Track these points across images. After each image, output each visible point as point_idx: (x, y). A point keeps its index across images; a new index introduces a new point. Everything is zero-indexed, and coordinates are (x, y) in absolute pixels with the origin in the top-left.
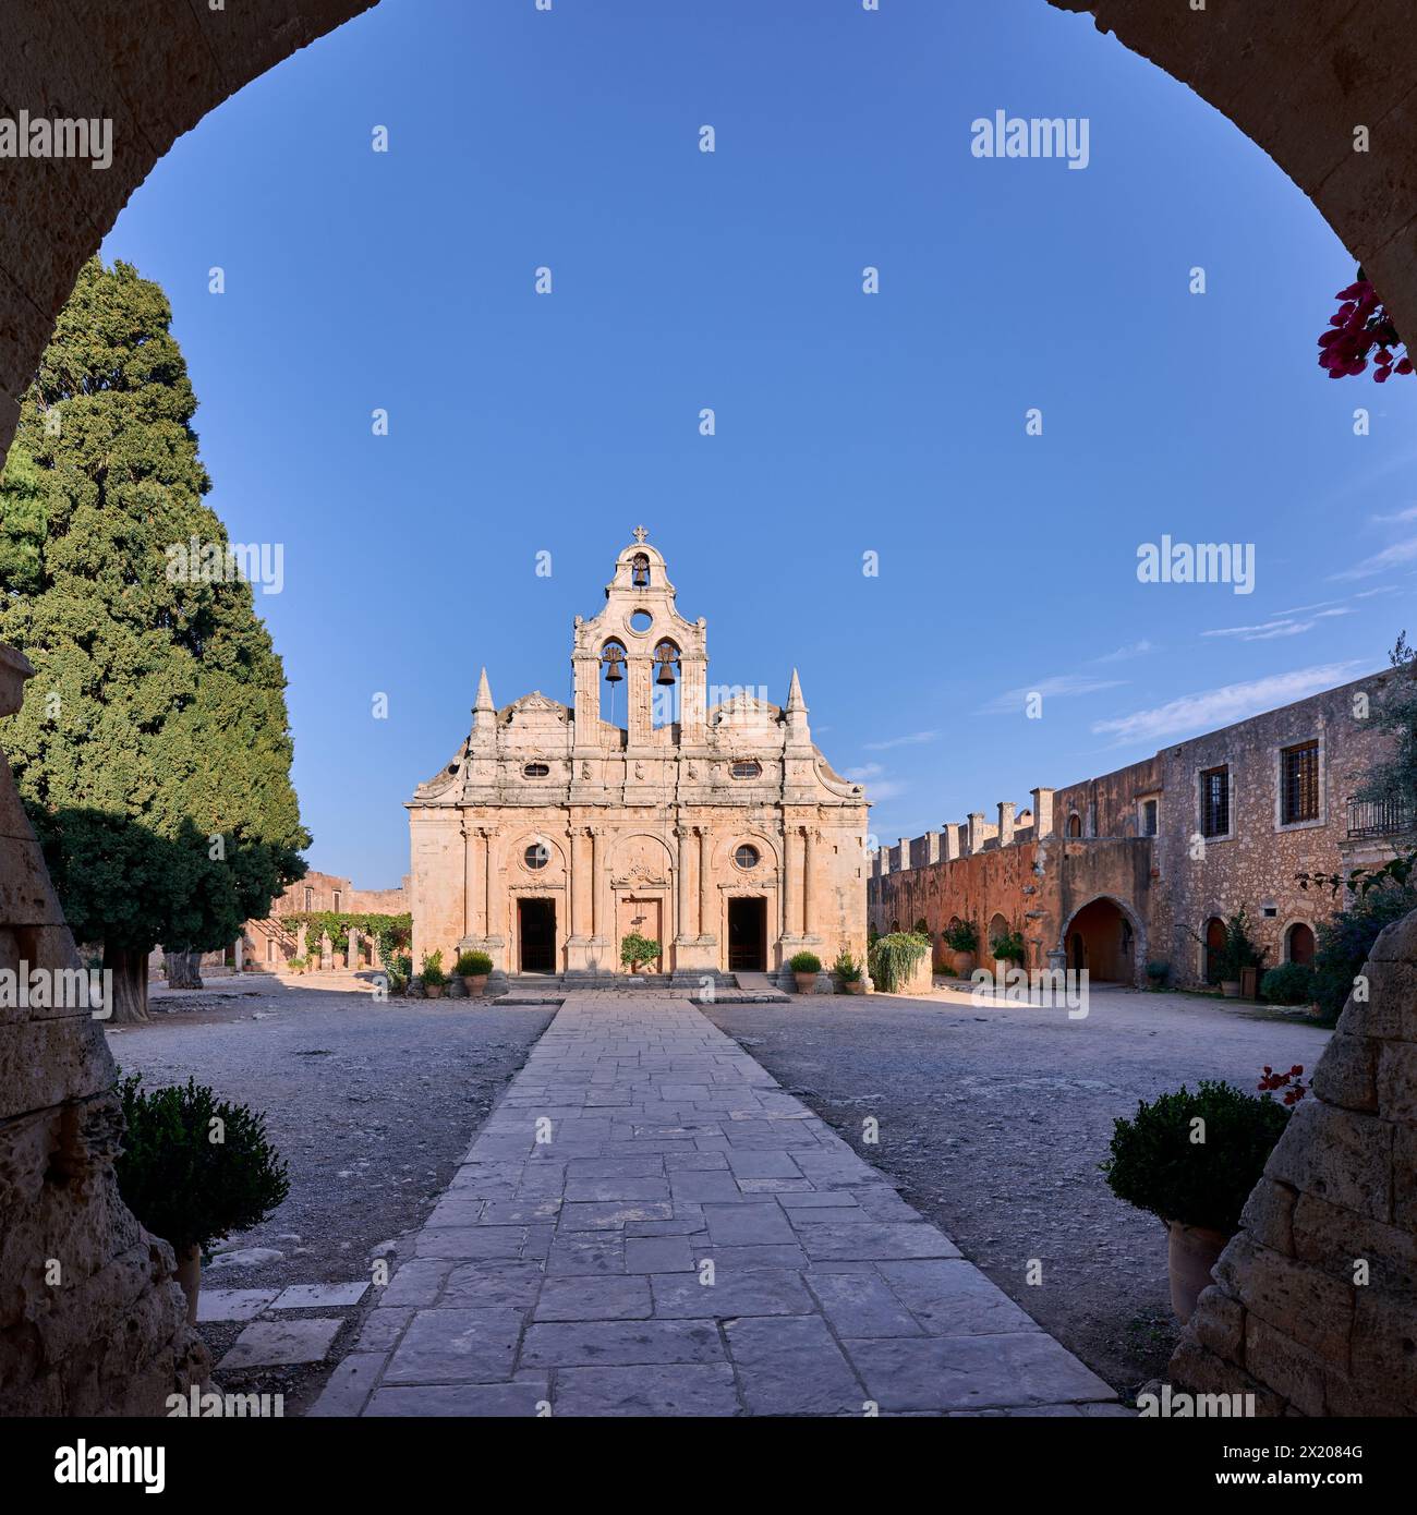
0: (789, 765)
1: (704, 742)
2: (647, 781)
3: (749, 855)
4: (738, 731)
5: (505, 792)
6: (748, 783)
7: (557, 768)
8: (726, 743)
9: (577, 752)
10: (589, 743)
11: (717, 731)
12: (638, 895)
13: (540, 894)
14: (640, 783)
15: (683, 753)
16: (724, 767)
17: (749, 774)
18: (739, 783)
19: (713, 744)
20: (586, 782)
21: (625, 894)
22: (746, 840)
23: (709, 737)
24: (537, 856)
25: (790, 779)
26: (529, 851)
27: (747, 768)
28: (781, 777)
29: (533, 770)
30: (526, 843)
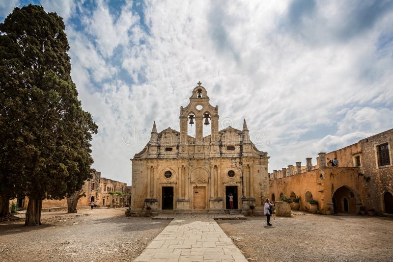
0: (244, 147)
2: (201, 152)
3: (231, 174)
5: (160, 156)
6: (231, 152)
7: (175, 149)
9: (181, 144)
10: (184, 141)
12: (198, 185)
13: (169, 185)
14: (199, 152)
16: (224, 148)
18: (229, 152)
20: (183, 153)
21: (194, 185)
22: (231, 169)
23: (220, 139)
24: (168, 174)
25: (244, 151)
26: (166, 173)
27: (231, 148)
28: (241, 150)
29: (169, 149)
30: (165, 171)
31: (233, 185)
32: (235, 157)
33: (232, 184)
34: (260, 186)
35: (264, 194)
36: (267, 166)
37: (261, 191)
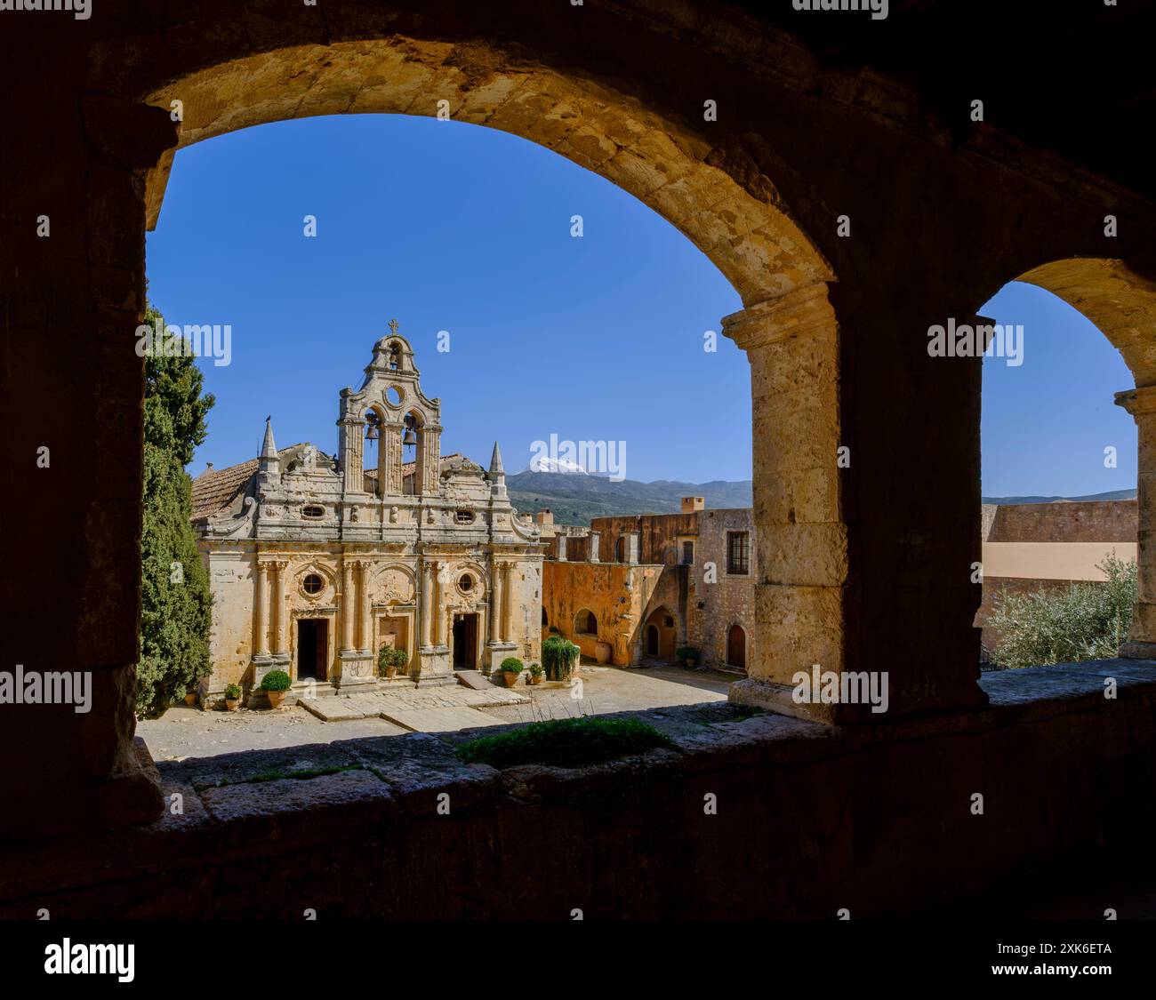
0: (495, 516)
1: (437, 494)
2: (398, 524)
3: (466, 583)
4: (461, 486)
5: (290, 530)
6: (467, 527)
7: (330, 511)
8: (452, 495)
9: (347, 499)
10: (356, 491)
11: (447, 486)
12: (391, 614)
13: (316, 616)
14: (393, 525)
15: (425, 502)
16: (451, 514)
17: (466, 519)
18: (461, 527)
19: (443, 496)
20: (354, 524)
21: (382, 615)
22: (466, 571)
24: (313, 584)
25: (495, 525)
26: (308, 579)
27: (466, 514)
28: (489, 523)
29: (314, 511)
30: (306, 574)
31: (469, 611)
32: (476, 540)
33: (468, 609)
34: (524, 612)
35: (530, 630)
36: (540, 565)
37: (526, 624)
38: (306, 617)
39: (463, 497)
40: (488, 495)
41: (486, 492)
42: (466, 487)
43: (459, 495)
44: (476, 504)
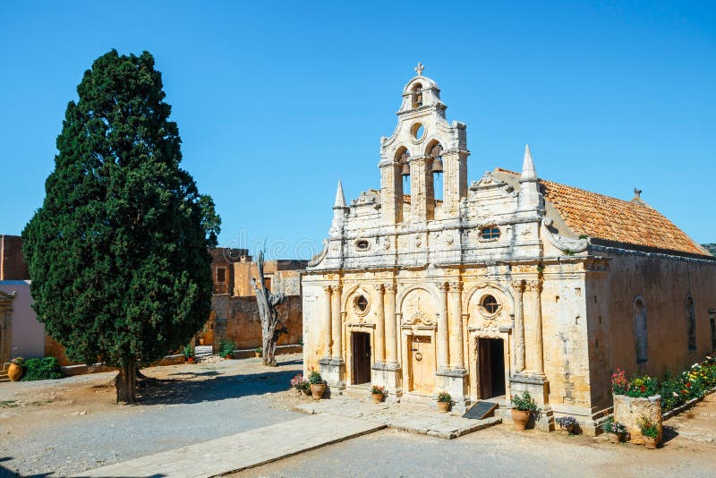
0: (518, 228)
2: (422, 248)
3: (489, 305)
4: (482, 203)
5: (346, 262)
6: (489, 245)
7: (372, 241)
8: (474, 214)
9: (382, 231)
11: (468, 205)
12: (416, 333)
13: (362, 330)
16: (475, 234)
17: (493, 236)
18: (484, 245)
19: (466, 216)
20: (386, 252)
21: (409, 333)
22: (487, 292)
23: (463, 210)
24: (361, 303)
25: (521, 240)
26: (357, 299)
27: (489, 232)
29: (362, 244)
30: (356, 295)
31: (492, 335)
32: (498, 257)
33: (492, 333)
34: (562, 342)
35: (573, 366)
36: (582, 283)
37: (565, 357)
38: (355, 329)
39: (486, 212)
40: (514, 207)
41: (512, 205)
42: (488, 202)
43: (482, 212)
44: (498, 220)
